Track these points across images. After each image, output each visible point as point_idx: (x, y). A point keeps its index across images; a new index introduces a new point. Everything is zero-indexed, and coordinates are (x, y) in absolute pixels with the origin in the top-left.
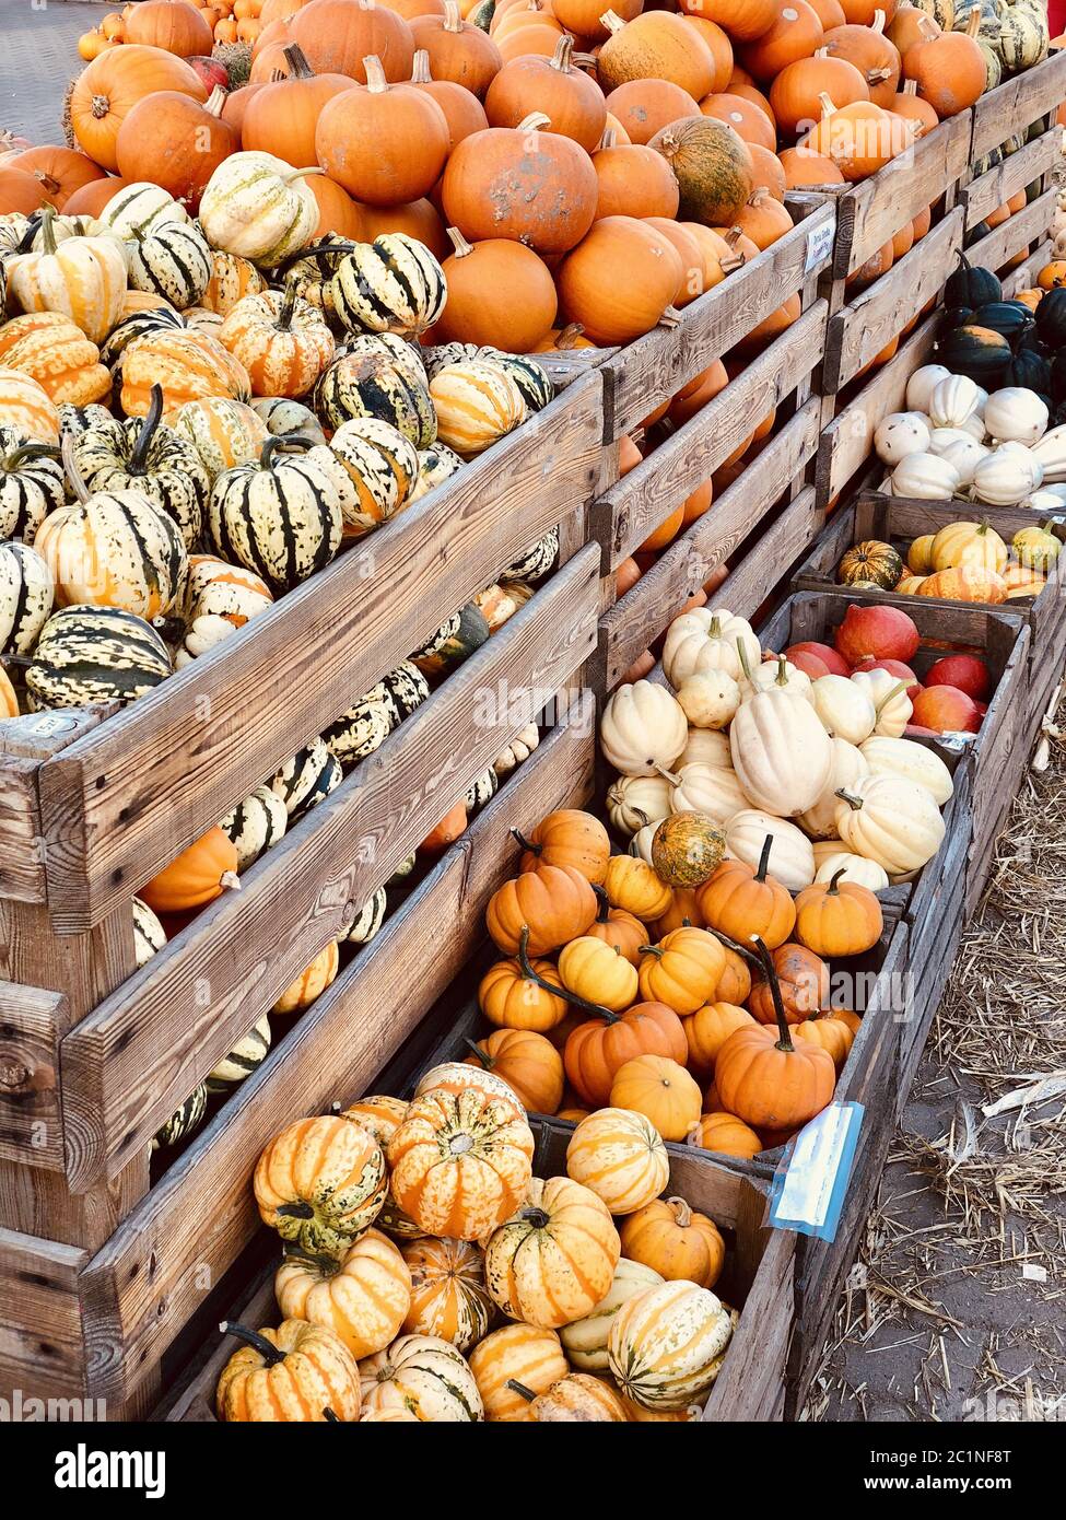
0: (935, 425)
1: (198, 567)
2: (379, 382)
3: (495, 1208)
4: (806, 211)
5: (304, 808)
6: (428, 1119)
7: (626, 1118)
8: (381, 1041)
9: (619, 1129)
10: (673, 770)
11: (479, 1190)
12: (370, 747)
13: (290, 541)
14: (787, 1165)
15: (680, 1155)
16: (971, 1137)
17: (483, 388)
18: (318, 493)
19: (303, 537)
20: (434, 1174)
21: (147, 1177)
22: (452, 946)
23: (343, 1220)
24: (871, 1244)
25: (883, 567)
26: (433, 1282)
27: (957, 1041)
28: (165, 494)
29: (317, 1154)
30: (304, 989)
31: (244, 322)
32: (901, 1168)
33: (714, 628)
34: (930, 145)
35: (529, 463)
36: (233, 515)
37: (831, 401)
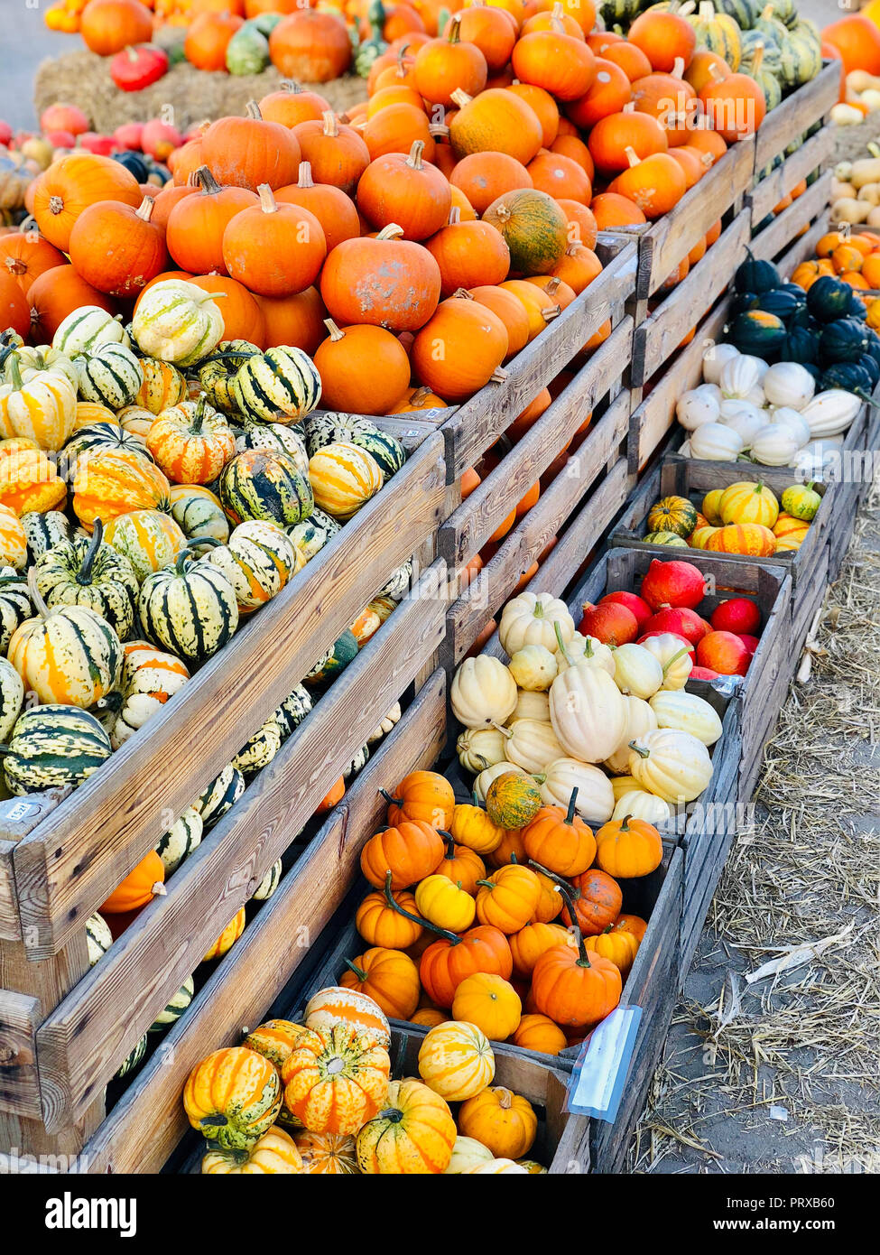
0: (724, 397)
1: (131, 655)
2: (268, 476)
3: (361, 1115)
4: (614, 253)
5: (217, 815)
6: (311, 1049)
7: (462, 1031)
8: (279, 972)
9: (456, 1040)
10: (507, 725)
11: (349, 1103)
12: (266, 760)
13: (199, 630)
14: (583, 1060)
15: (503, 1053)
16: (735, 1001)
17: (349, 467)
18: (219, 594)
19: (208, 627)
20: (315, 1092)
21: (103, 1108)
22: (335, 887)
23: (249, 1128)
24: (656, 1093)
25: (683, 519)
26: (319, 1161)
27: (729, 919)
28: (105, 600)
29: (229, 1080)
30: (219, 944)
31: (165, 431)
32: (683, 1028)
33: (538, 609)
34: (718, 174)
35: (385, 521)
36: (157, 613)
37: (638, 392)
